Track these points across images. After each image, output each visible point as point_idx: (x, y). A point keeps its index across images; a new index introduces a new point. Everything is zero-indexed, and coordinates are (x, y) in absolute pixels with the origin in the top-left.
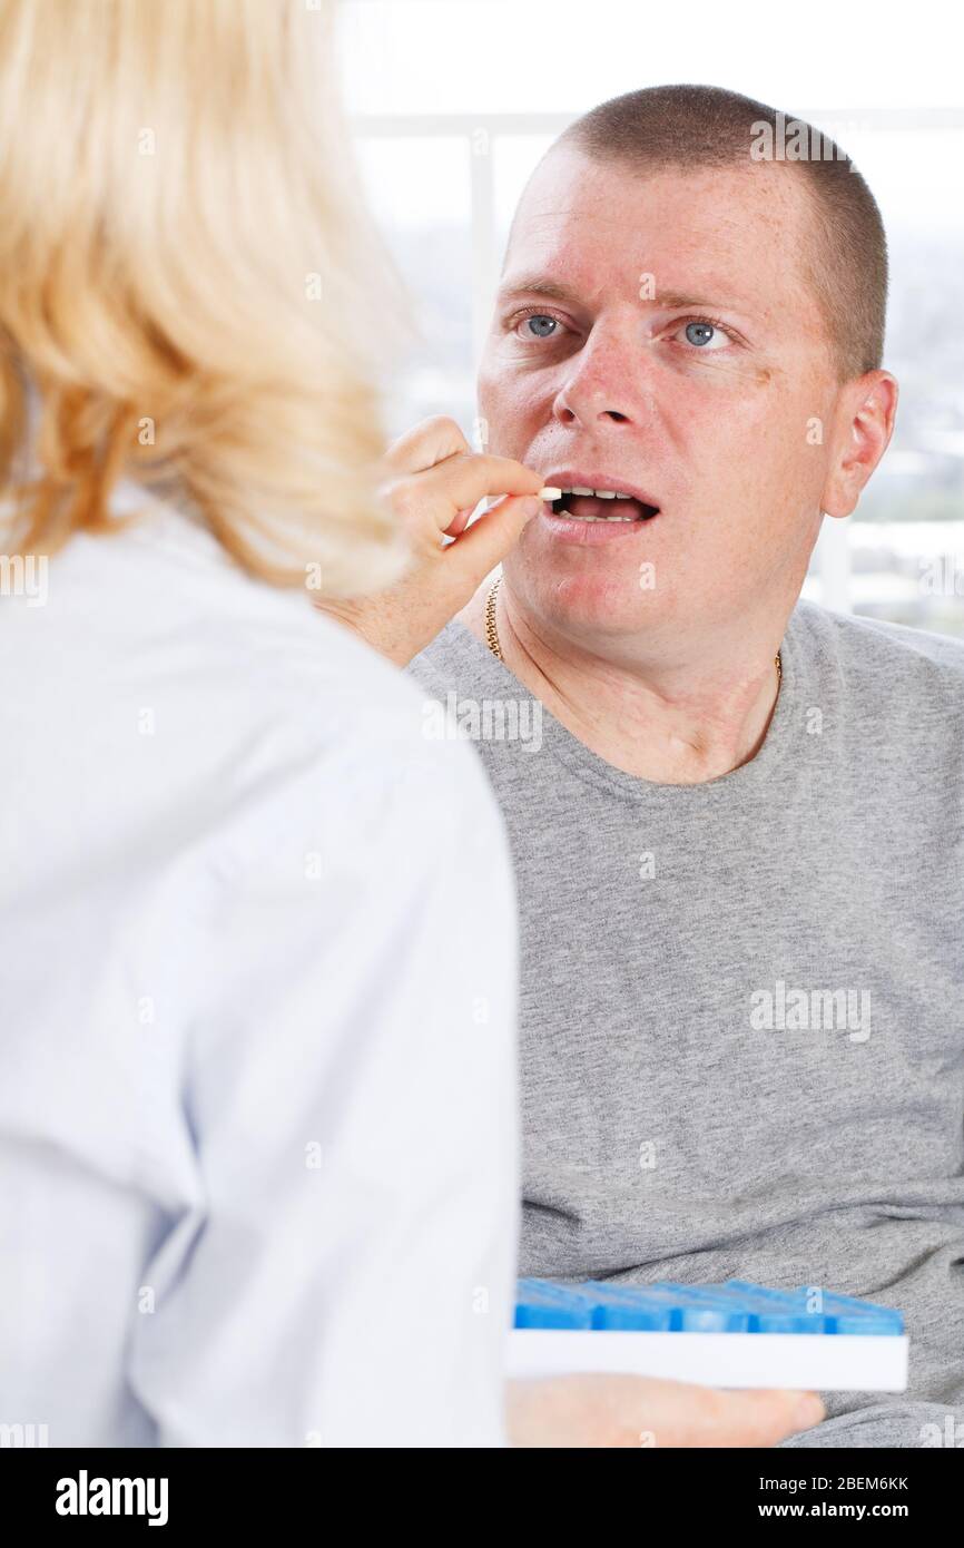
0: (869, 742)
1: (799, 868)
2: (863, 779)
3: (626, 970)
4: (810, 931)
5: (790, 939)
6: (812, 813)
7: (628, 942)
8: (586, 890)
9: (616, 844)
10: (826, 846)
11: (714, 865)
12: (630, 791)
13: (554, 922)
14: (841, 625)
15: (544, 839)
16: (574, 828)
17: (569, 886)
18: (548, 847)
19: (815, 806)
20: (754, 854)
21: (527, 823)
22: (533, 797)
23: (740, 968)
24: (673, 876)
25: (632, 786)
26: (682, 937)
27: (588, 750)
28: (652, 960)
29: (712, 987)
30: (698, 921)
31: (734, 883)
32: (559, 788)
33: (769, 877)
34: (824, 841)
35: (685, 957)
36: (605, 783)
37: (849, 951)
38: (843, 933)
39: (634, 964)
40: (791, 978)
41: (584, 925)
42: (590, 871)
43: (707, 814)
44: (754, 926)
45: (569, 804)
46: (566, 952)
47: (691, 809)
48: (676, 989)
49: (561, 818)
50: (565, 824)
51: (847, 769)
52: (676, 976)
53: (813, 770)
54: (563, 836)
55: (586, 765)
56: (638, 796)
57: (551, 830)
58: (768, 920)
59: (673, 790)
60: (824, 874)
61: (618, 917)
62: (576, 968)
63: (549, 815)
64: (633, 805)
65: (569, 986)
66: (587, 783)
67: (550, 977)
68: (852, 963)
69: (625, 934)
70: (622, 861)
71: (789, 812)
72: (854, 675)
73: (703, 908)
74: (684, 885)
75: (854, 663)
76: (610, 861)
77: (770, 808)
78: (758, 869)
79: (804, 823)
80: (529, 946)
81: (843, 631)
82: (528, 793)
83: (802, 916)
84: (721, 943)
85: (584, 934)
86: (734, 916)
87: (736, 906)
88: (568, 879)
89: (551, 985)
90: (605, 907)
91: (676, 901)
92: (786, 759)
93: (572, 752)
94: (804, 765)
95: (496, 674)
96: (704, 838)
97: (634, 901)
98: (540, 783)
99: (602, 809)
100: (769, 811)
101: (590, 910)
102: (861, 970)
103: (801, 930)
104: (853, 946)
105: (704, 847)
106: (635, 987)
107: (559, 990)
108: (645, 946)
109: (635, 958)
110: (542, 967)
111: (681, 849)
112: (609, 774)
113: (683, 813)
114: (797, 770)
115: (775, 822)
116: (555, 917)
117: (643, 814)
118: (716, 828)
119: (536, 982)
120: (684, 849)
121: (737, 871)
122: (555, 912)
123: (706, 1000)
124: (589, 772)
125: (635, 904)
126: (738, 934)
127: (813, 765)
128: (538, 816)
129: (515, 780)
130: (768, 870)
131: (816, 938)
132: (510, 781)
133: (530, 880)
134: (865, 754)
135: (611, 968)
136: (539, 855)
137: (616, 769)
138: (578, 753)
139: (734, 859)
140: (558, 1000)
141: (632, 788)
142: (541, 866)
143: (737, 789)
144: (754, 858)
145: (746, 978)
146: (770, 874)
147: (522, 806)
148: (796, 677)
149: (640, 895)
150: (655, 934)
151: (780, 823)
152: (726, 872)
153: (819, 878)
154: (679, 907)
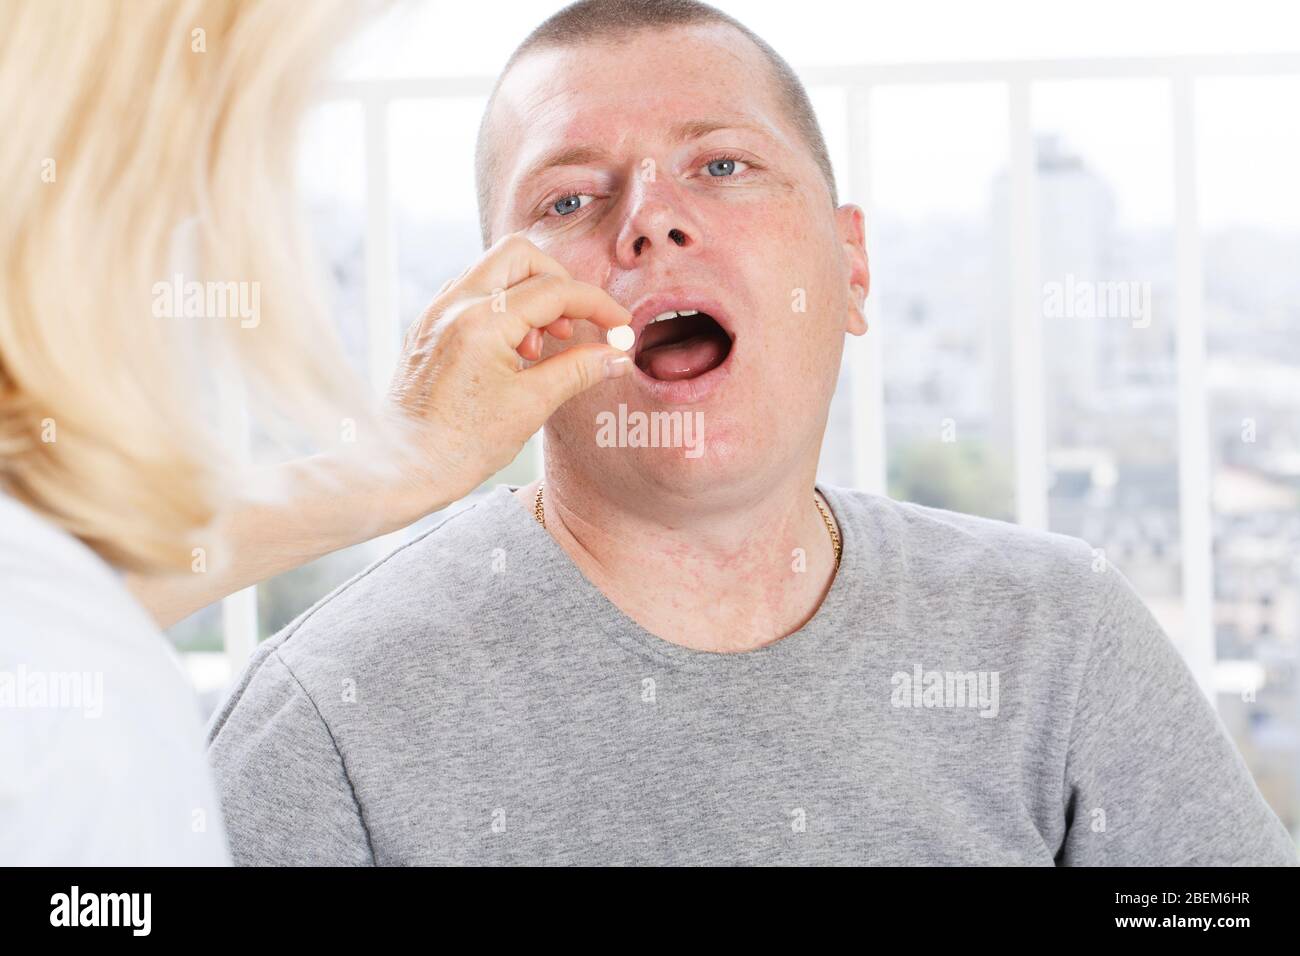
0: (932, 617)
1: (840, 735)
2: (928, 650)
3: (662, 829)
4: (852, 793)
5: (832, 800)
6: (860, 683)
7: (665, 802)
8: (625, 753)
9: (655, 708)
10: (871, 714)
11: (753, 728)
12: (669, 657)
13: (594, 784)
14: (910, 521)
15: (586, 703)
16: (614, 693)
17: (609, 748)
18: (589, 711)
19: (864, 676)
20: (794, 719)
21: (569, 689)
22: (575, 664)
23: (777, 827)
24: (710, 739)
25: (670, 652)
26: (717, 797)
27: (629, 619)
28: (687, 819)
29: (748, 844)
30: (734, 782)
31: (773, 746)
32: (601, 655)
33: (809, 741)
34: (869, 709)
35: (720, 816)
36: (644, 650)
37: (893, 811)
38: (887, 795)
39: (671, 823)
40: (832, 837)
41: (623, 786)
42: (630, 734)
43: (748, 681)
44: (792, 787)
45: (610, 671)
46: (604, 812)
47: (731, 676)
48: (711, 847)
49: (603, 684)
50: (606, 689)
51: (913, 640)
52: (712, 834)
53: (868, 640)
54: (603, 701)
55: (627, 633)
56: (676, 663)
57: (592, 696)
58: (807, 782)
59: (711, 657)
60: (867, 740)
61: (656, 778)
62: (614, 827)
63: (589, 682)
64: (672, 671)
65: (607, 844)
66: (628, 650)
67: (589, 835)
68: (896, 823)
69: (662, 794)
70: (660, 724)
71: (833, 682)
72: (917, 562)
73: (741, 769)
74: (720, 747)
75: (919, 552)
76: (649, 725)
77: (816, 678)
78: (798, 732)
79: (846, 693)
80: (570, 806)
81: (911, 526)
82: (571, 660)
83: (845, 778)
84: (757, 803)
85: (622, 795)
86: (772, 777)
87: (774, 768)
88: (608, 741)
89: (589, 844)
90: (643, 769)
91: (713, 763)
92: (840, 632)
93: (614, 621)
94: (858, 635)
95: (544, 548)
96: (743, 703)
97: (672, 762)
98: (582, 650)
99: (642, 675)
100: (813, 681)
101: (629, 771)
102: (905, 830)
103: (842, 792)
104: (898, 807)
105: (743, 711)
106: (672, 845)
107: (596, 849)
108: (682, 805)
109: (671, 817)
110: (581, 826)
111: (720, 713)
112: (648, 641)
113: (722, 679)
114: (850, 641)
115: (816, 692)
116: (595, 778)
117: (682, 680)
118: (756, 694)
119: (575, 841)
120: (722, 713)
121: (777, 733)
122: (595, 773)
123: (741, 857)
124: (630, 639)
125: (673, 766)
126: (774, 795)
127: (868, 636)
128: (581, 682)
129: (559, 647)
130: (809, 735)
131: (858, 799)
132: (553, 649)
133: (572, 742)
134: (930, 627)
135: (649, 828)
136: (581, 719)
137: (654, 636)
138: (619, 622)
139: (774, 722)
140: (595, 857)
141: (670, 654)
142: (582, 729)
143: (781, 658)
144: (795, 723)
145: (783, 836)
146: (810, 737)
147: (565, 672)
148: (857, 560)
149: (677, 757)
150: (692, 793)
151: (822, 694)
152: (766, 734)
153: (861, 744)
154: (716, 769)
